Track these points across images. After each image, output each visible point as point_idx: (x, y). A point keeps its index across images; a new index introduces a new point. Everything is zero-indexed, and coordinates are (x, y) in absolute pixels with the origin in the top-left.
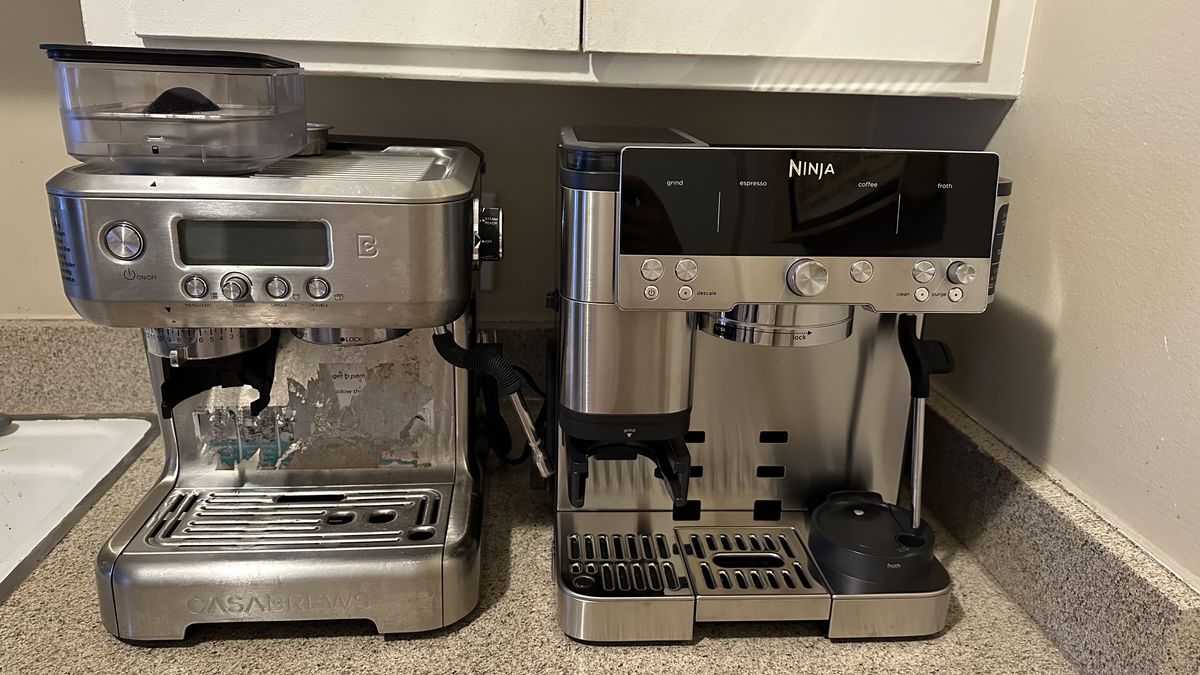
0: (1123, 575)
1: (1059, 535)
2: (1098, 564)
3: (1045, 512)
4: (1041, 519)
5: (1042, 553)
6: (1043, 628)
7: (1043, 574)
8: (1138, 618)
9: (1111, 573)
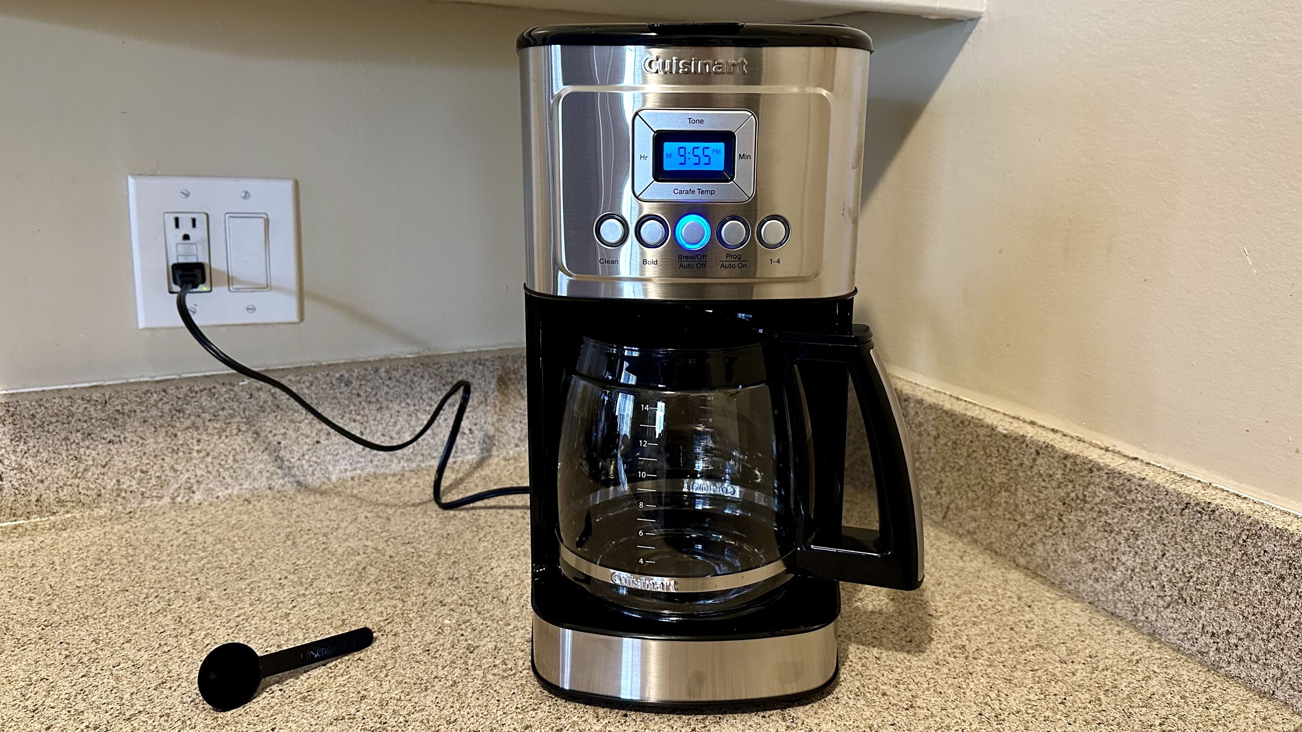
9: (1233, 533)
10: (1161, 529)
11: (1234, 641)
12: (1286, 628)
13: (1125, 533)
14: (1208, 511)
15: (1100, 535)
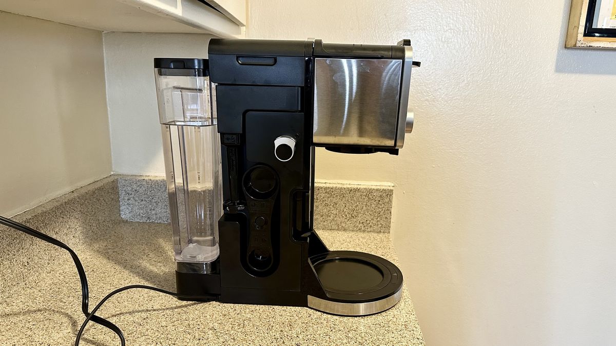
0: (370, 191)
1: (337, 195)
2: (358, 194)
3: (328, 190)
4: (327, 194)
5: (331, 205)
6: (338, 230)
7: (333, 212)
8: (379, 201)
9: (365, 194)
10: (344, 199)
11: (368, 222)
12: (381, 213)
13: (332, 204)
14: (358, 190)
15: (324, 207)
